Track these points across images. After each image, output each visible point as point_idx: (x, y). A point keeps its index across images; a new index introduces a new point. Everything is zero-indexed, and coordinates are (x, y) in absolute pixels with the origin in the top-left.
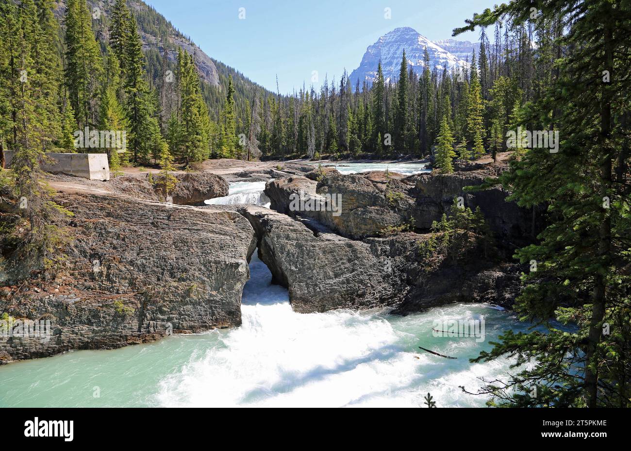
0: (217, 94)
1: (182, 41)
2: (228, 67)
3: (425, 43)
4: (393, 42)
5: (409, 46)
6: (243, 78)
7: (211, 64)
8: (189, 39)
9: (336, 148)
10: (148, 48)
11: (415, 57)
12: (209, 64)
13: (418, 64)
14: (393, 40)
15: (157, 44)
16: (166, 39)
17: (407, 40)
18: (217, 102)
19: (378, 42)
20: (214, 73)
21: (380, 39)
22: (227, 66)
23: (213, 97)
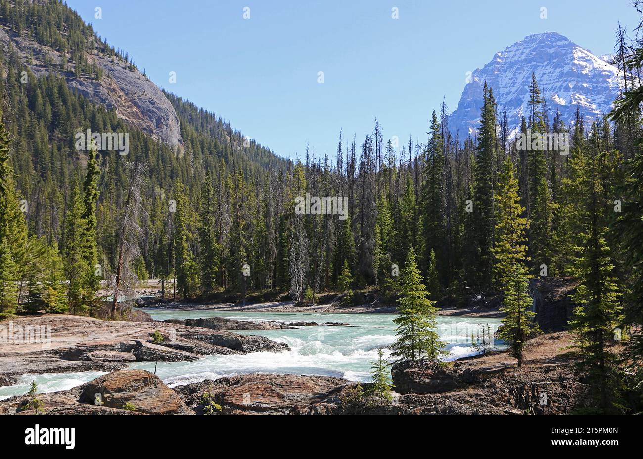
0: (174, 161)
1: (112, 62)
2: (202, 110)
3: (586, 61)
4: (522, 62)
5: (556, 67)
6: (230, 132)
7: (166, 105)
8: (126, 59)
9: (348, 280)
10: (44, 72)
11: (567, 89)
12: (161, 106)
13: (574, 103)
14: (523, 58)
15: (62, 65)
16: (81, 58)
17: (551, 58)
18: (172, 177)
19: (494, 62)
20: (172, 121)
21: (496, 56)
22: (199, 108)
23: (164, 168)
